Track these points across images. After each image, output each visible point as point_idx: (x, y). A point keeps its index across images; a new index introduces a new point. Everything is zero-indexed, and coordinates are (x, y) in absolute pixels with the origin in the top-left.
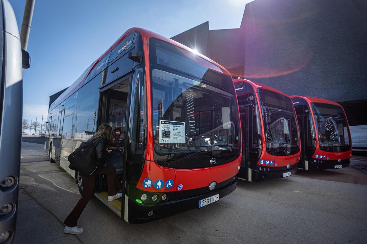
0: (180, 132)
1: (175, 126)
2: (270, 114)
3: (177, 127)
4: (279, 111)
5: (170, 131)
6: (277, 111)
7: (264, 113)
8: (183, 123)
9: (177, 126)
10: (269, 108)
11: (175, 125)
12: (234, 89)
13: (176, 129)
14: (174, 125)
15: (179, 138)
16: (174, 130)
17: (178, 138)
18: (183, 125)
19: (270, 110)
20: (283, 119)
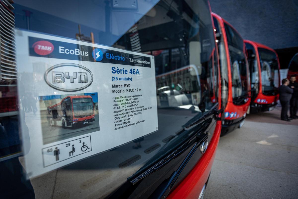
0: (139, 93)
1: (118, 71)
3: (129, 75)
5: (95, 95)
8: (148, 59)
9: (128, 68)
11: (120, 67)
13: (123, 83)
14: (116, 66)
15: (137, 118)
16: (116, 89)
17: (132, 121)
18: (149, 66)
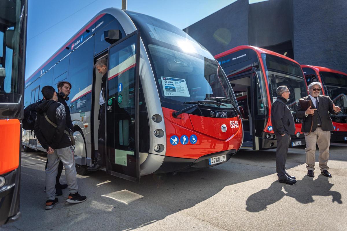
2: (330, 91)
4: (338, 88)
6: (337, 89)
7: (326, 91)
10: (329, 86)
12: (303, 73)
19: (331, 88)
20: (343, 96)
